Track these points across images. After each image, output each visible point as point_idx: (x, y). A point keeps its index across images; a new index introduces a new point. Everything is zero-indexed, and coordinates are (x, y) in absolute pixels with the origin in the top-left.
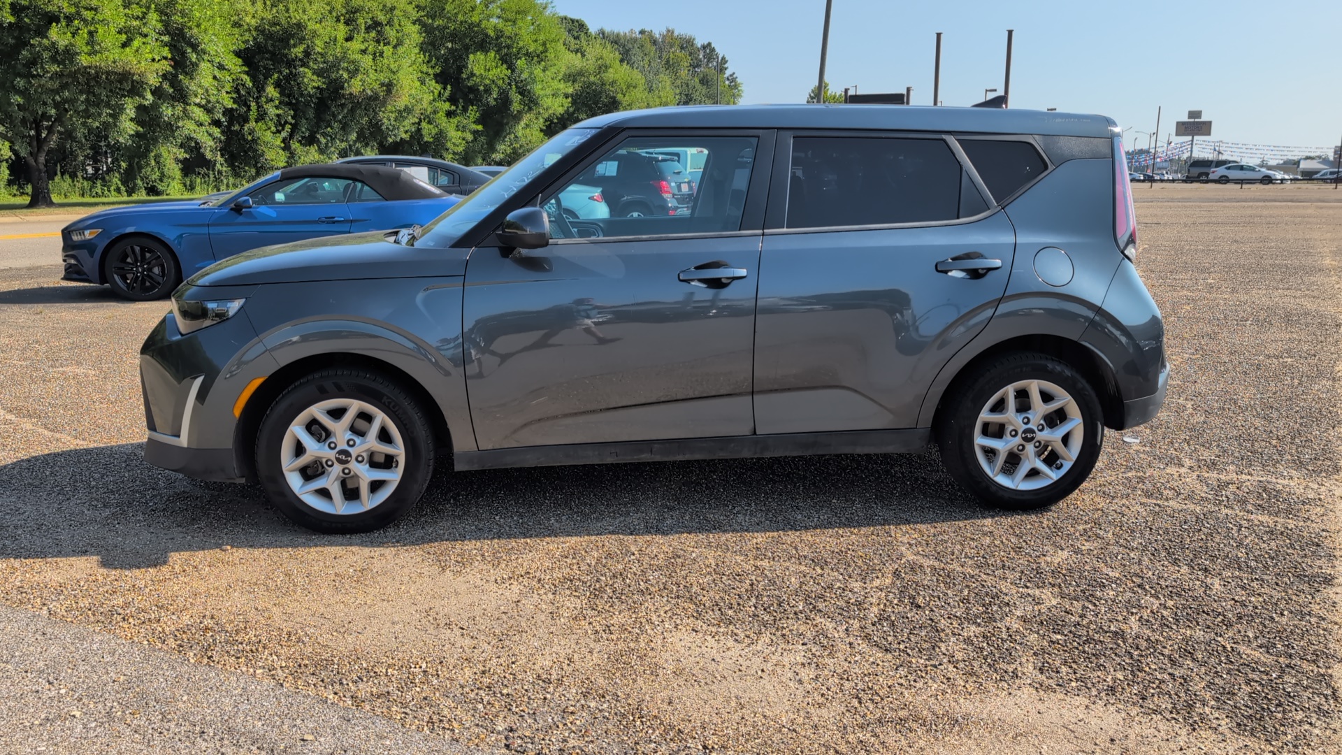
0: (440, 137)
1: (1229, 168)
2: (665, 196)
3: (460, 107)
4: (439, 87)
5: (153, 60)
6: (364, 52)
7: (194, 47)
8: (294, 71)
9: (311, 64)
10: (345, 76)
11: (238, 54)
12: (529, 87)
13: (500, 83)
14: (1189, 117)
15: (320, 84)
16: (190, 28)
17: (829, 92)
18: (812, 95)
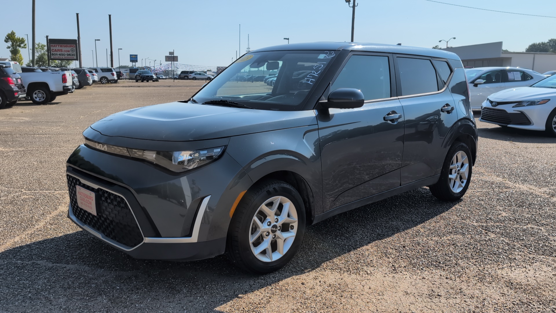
1: (195, 74)
2: (11, 85)
14: (170, 54)
17: (16, 37)
18: (7, 37)
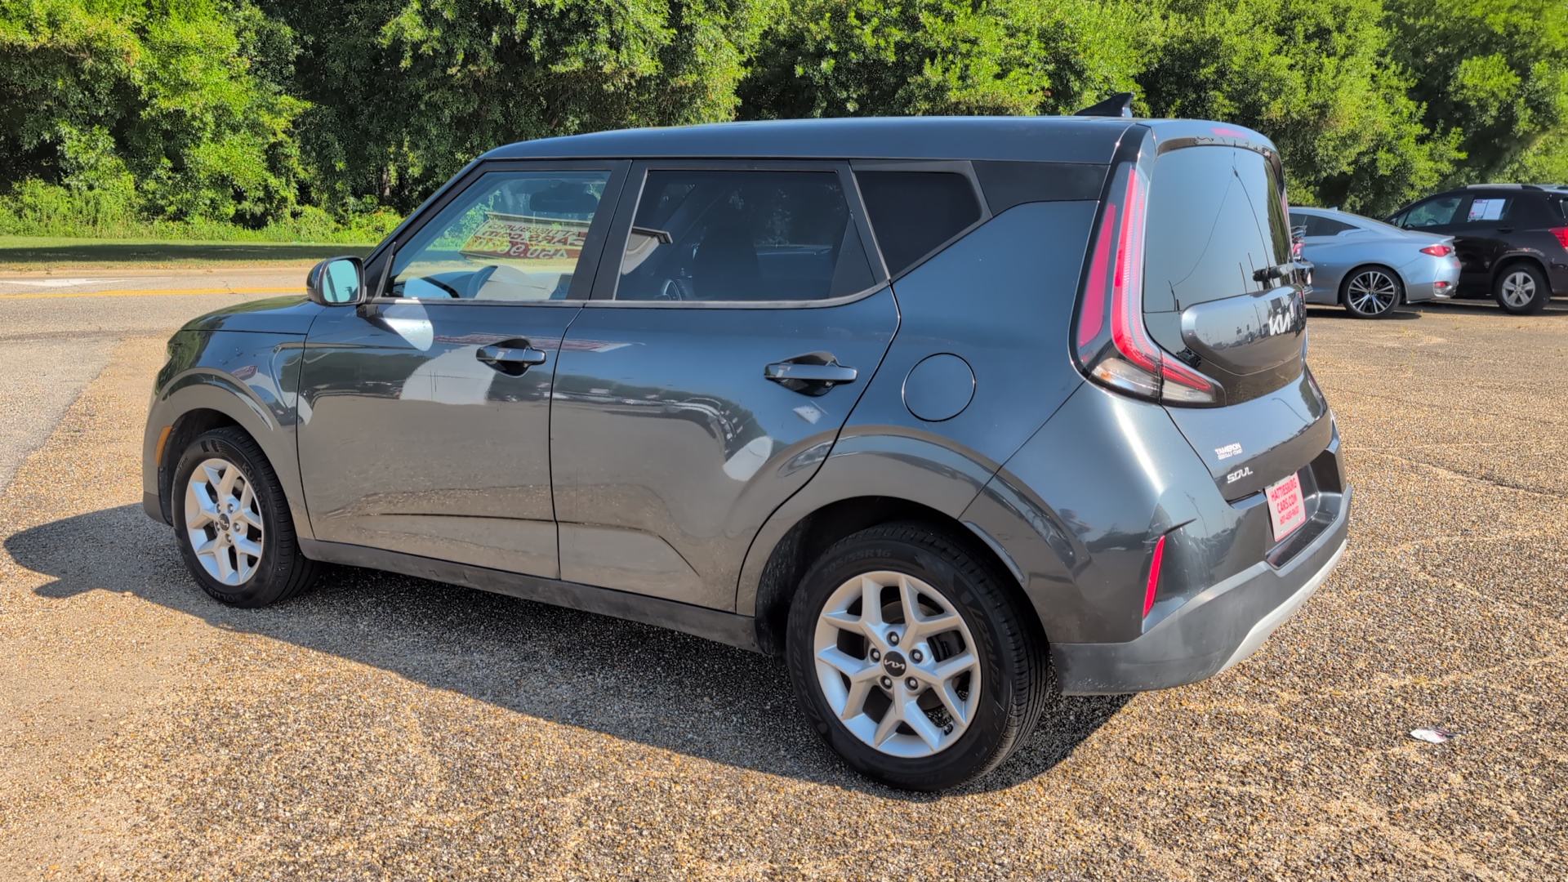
0: (1402, 171)
3: (1439, 129)
4: (1412, 105)
5: (1030, 92)
6: (1291, 67)
7: (1079, 74)
8: (1203, 95)
9: (1225, 86)
10: (1265, 98)
11: (1139, 79)
12: (1547, 99)
13: (1503, 95)
15: (1232, 110)
16: (1077, 54)
